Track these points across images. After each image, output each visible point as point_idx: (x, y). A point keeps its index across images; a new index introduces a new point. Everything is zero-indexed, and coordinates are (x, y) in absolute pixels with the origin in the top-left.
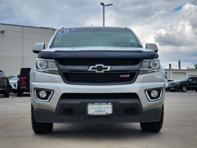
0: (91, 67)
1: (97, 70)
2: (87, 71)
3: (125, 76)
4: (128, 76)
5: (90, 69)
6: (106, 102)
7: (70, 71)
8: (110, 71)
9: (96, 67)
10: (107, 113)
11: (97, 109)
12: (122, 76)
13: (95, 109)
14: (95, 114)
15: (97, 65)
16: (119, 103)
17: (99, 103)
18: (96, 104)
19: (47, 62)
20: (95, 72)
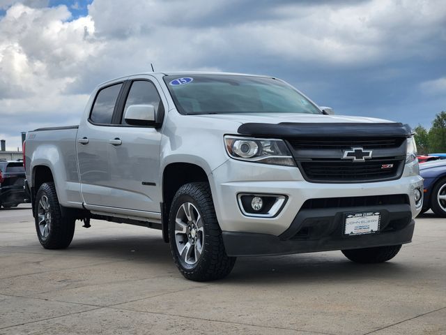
0: (346, 152)
1: (355, 158)
2: (339, 159)
3: (388, 166)
4: (392, 165)
5: (345, 156)
6: (371, 212)
7: (313, 159)
8: (373, 158)
9: (354, 151)
10: (372, 231)
11: (358, 225)
12: (384, 166)
13: (355, 225)
14: (355, 232)
15: (354, 149)
16: (388, 212)
17: (362, 213)
18: (359, 215)
19: (258, 143)
20: (352, 160)
